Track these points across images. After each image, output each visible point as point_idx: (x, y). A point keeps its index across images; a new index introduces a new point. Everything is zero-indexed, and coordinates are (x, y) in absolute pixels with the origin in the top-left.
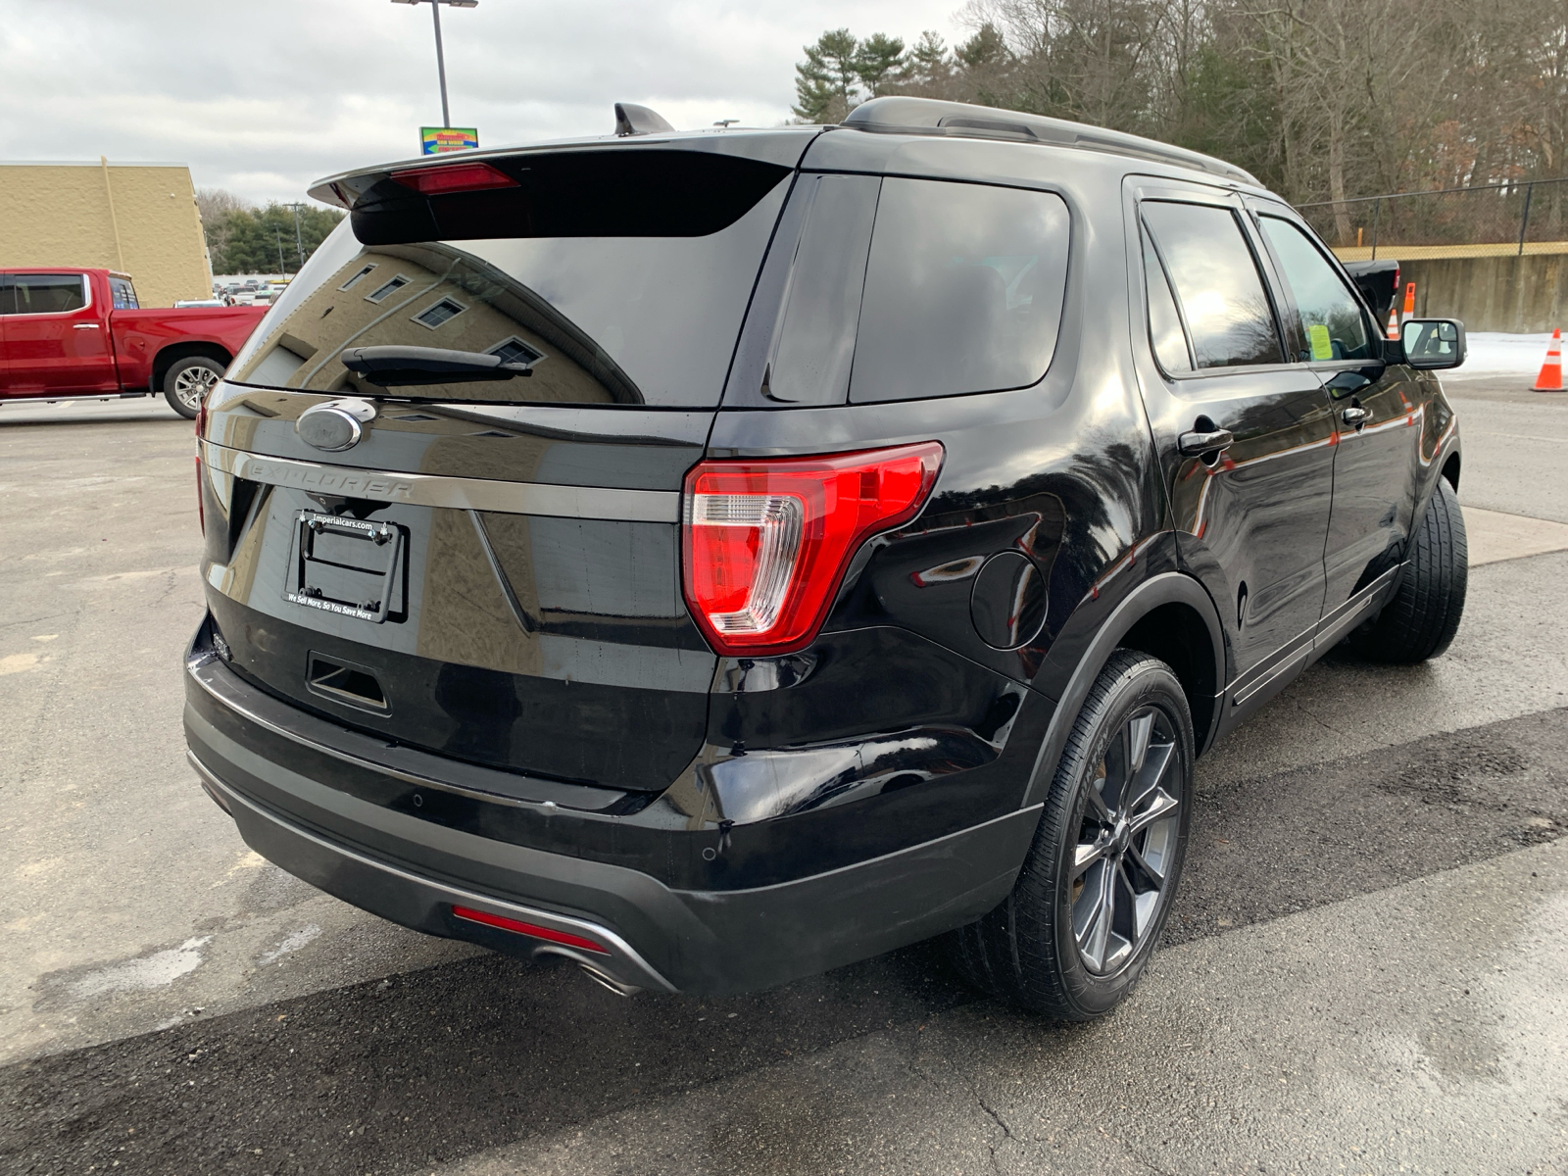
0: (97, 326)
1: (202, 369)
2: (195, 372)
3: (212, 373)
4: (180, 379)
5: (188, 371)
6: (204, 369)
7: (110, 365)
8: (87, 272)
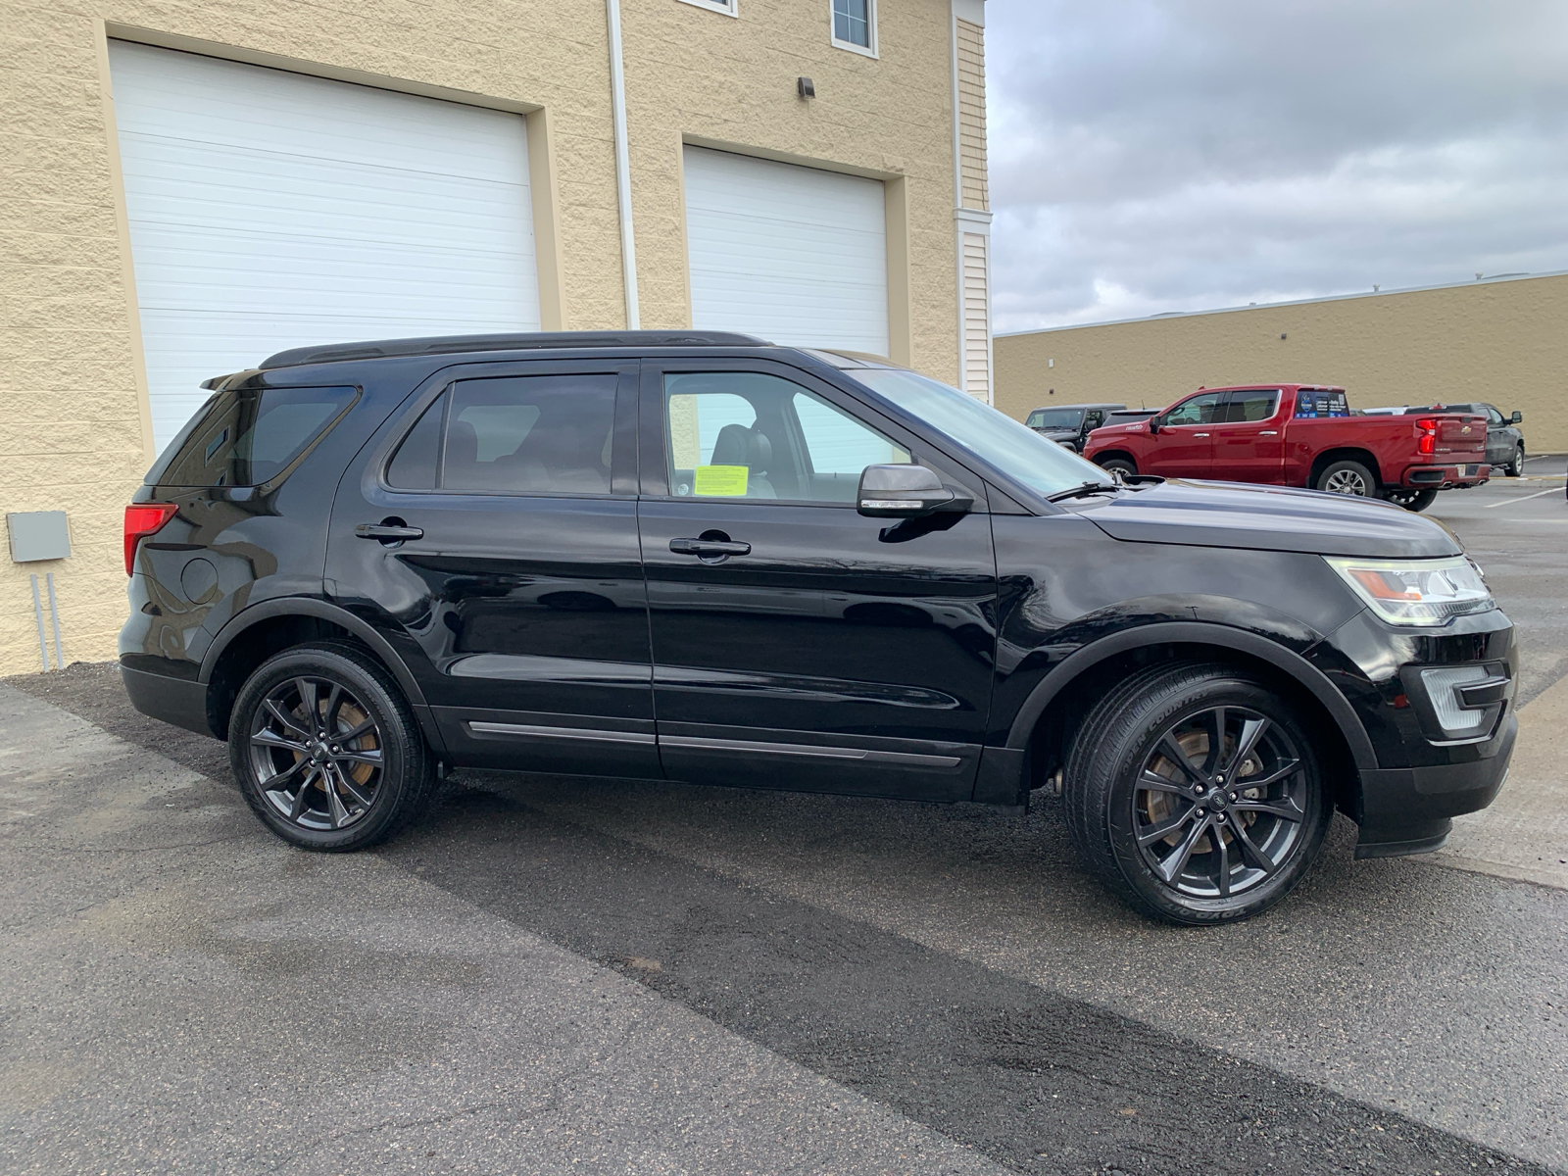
0: (1275, 433)
1: (1350, 473)
2: (1345, 475)
3: (1358, 476)
4: (1331, 481)
5: (1338, 474)
6: (1352, 472)
7: (1280, 466)
8: (1281, 387)
